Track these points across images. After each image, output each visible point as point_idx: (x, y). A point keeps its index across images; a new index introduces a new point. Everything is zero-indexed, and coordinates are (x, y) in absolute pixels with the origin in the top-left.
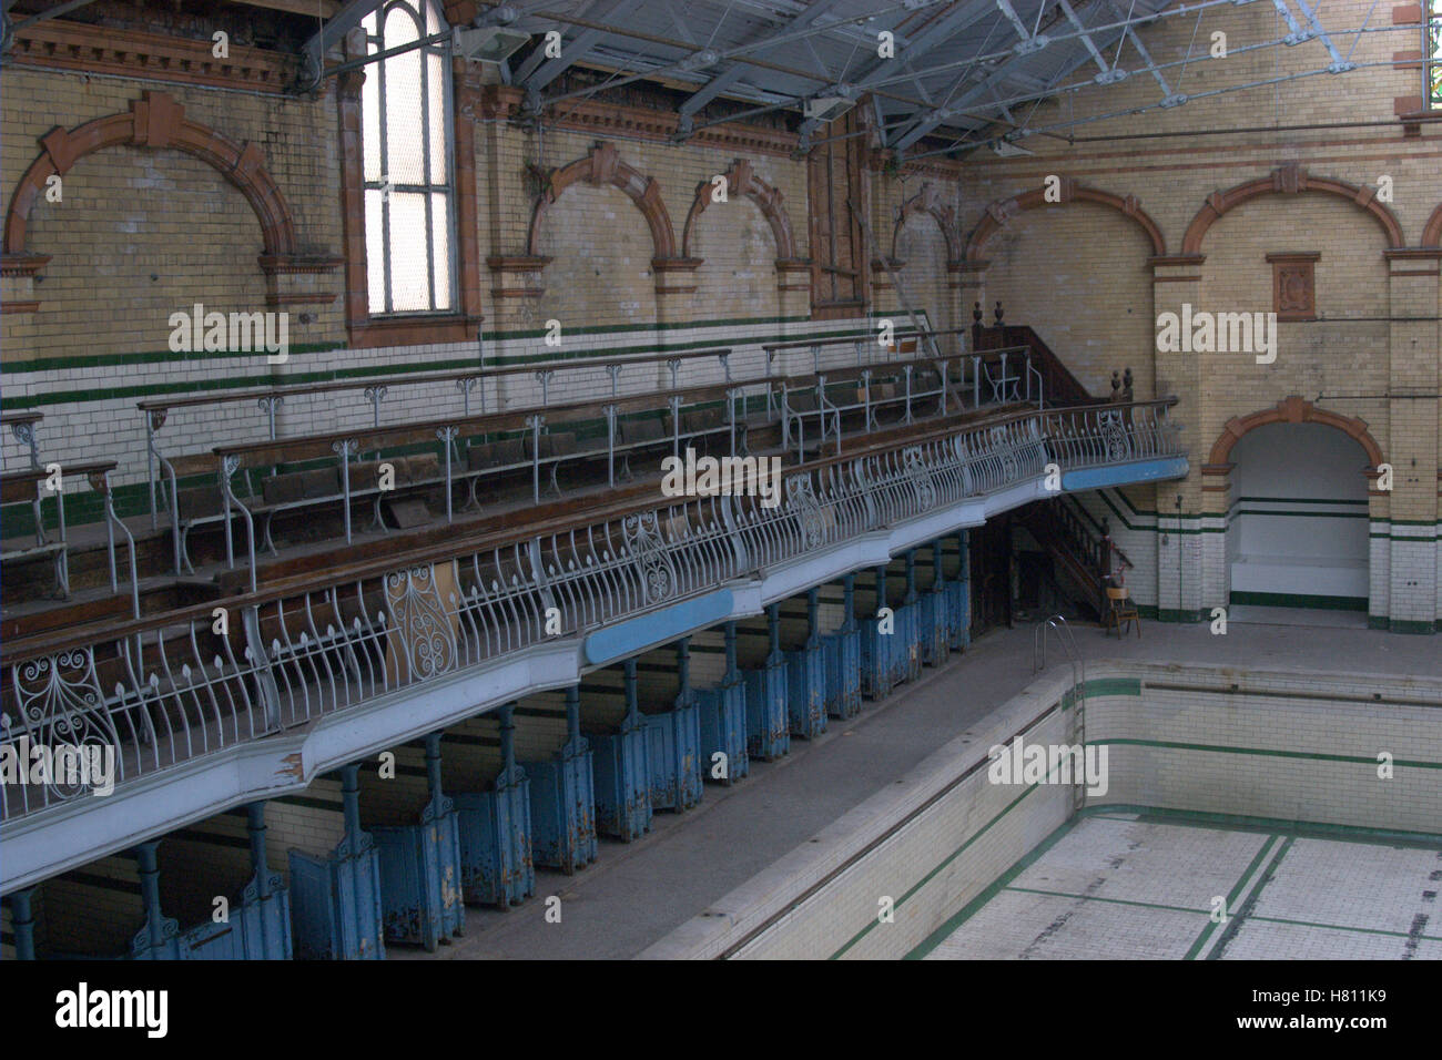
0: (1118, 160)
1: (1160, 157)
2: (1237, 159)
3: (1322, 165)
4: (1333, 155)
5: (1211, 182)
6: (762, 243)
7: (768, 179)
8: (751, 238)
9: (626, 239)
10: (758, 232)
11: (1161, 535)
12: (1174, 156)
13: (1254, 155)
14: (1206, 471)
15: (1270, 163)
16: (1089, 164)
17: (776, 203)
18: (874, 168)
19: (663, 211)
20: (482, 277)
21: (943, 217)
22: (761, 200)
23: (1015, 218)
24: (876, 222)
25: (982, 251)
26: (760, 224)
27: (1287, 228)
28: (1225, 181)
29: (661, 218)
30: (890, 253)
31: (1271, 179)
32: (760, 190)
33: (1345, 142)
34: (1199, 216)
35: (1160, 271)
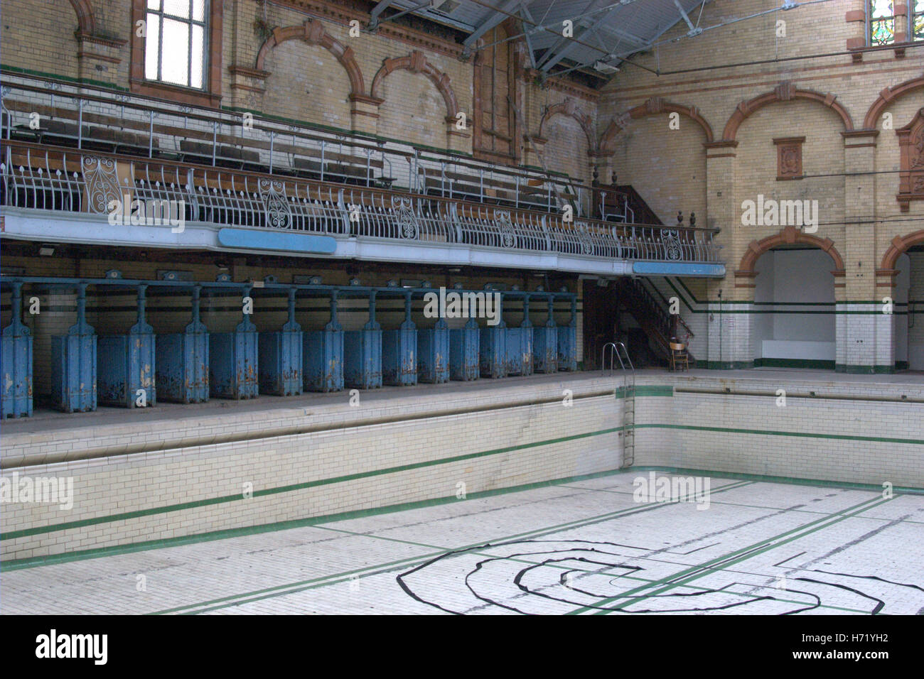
0: (687, 85)
1: (710, 83)
2: (755, 81)
3: (805, 82)
4: (811, 76)
5: (740, 96)
6: (435, 104)
7: (440, 68)
8: (427, 99)
9: (331, 79)
10: (432, 97)
11: (710, 314)
12: (719, 82)
13: (765, 78)
14: (738, 275)
15: (774, 83)
16: (670, 89)
17: (444, 82)
18: (527, 81)
19: (357, 67)
20: (223, 76)
21: (584, 122)
22: (434, 78)
23: (629, 125)
24: (527, 112)
25: (610, 145)
26: (434, 92)
27: (784, 123)
28: (748, 95)
29: (355, 71)
30: (538, 133)
31: (774, 93)
32: (433, 72)
33: (819, 68)
34: (733, 117)
35: (710, 152)
